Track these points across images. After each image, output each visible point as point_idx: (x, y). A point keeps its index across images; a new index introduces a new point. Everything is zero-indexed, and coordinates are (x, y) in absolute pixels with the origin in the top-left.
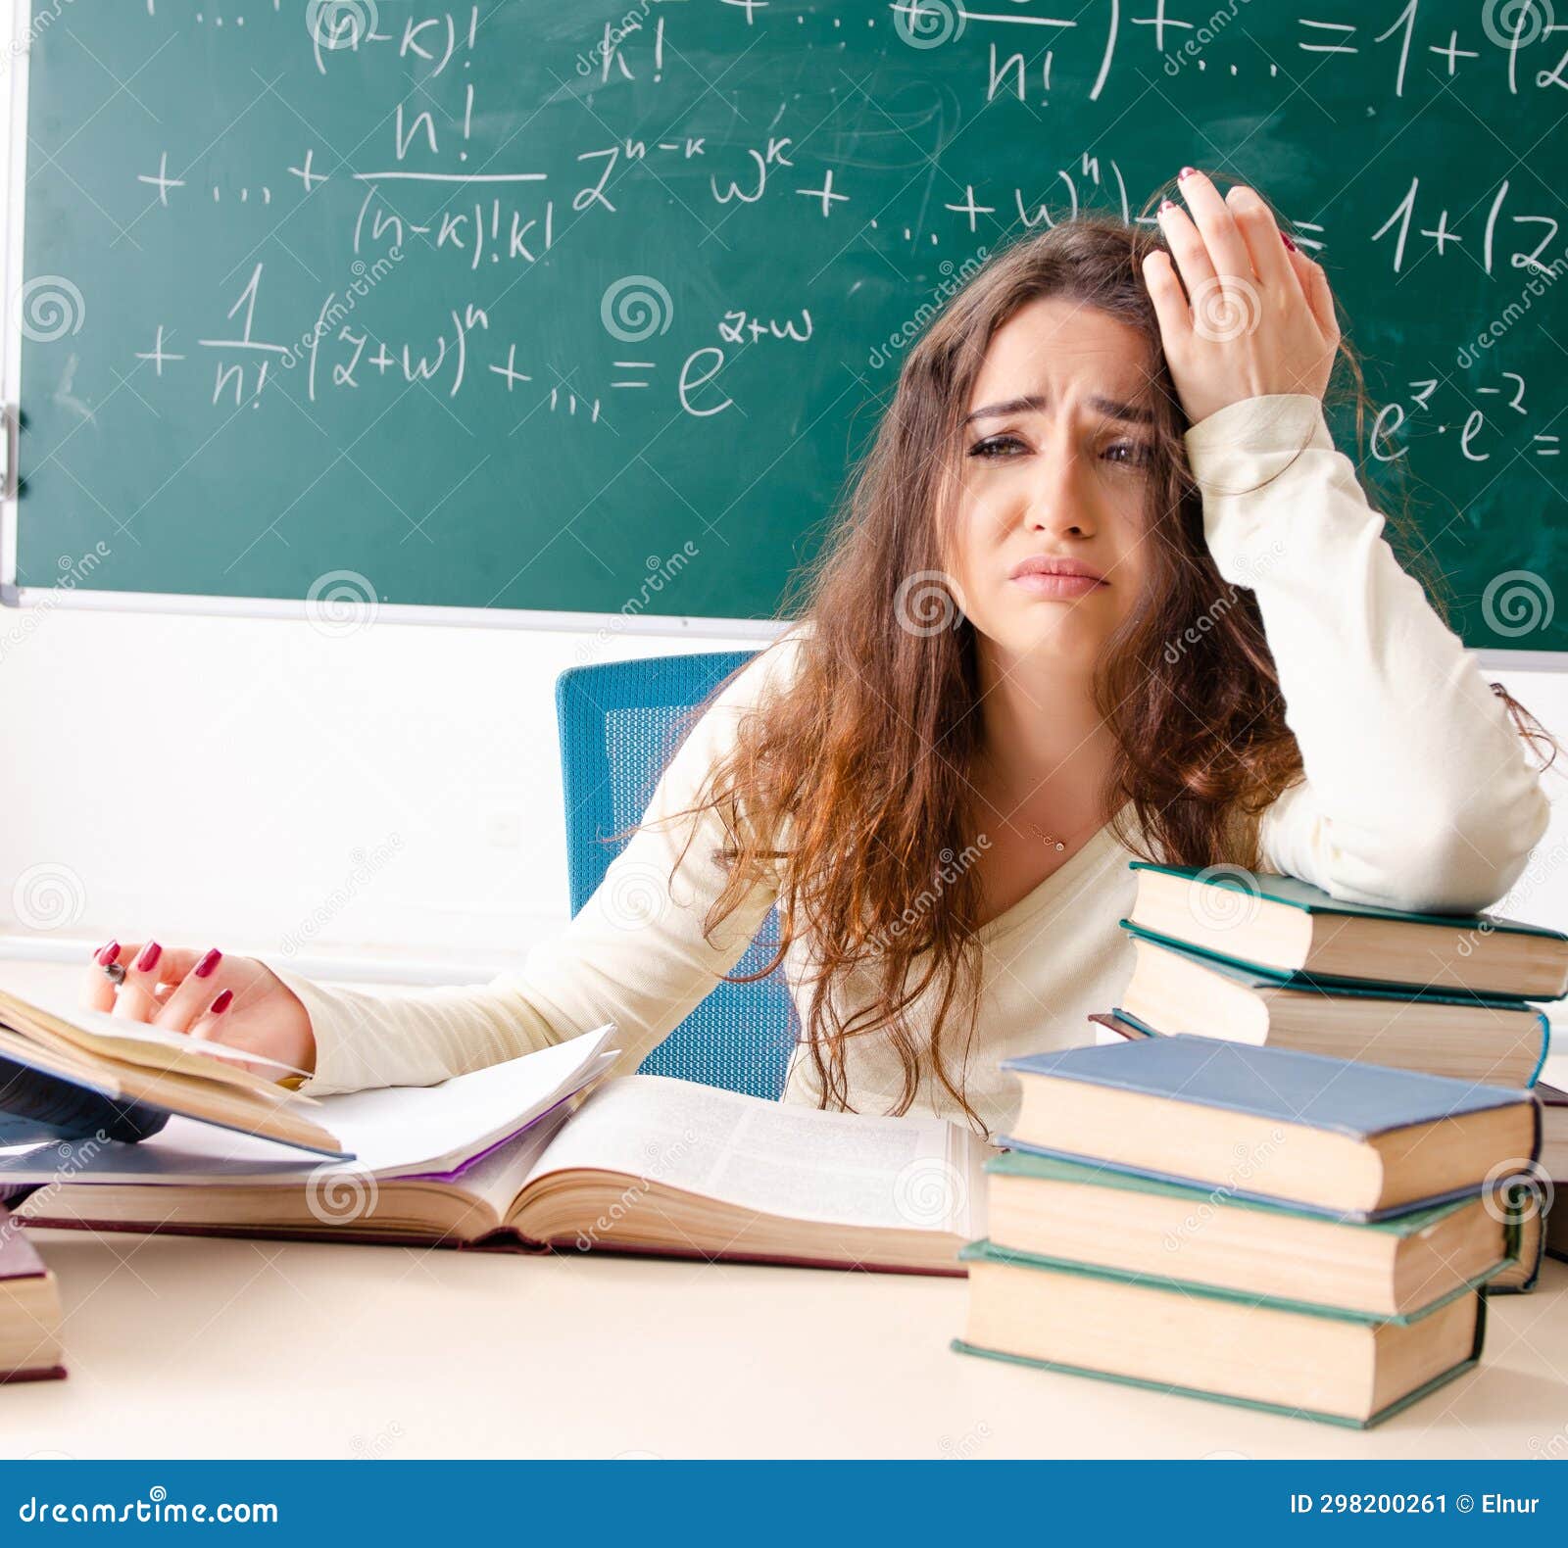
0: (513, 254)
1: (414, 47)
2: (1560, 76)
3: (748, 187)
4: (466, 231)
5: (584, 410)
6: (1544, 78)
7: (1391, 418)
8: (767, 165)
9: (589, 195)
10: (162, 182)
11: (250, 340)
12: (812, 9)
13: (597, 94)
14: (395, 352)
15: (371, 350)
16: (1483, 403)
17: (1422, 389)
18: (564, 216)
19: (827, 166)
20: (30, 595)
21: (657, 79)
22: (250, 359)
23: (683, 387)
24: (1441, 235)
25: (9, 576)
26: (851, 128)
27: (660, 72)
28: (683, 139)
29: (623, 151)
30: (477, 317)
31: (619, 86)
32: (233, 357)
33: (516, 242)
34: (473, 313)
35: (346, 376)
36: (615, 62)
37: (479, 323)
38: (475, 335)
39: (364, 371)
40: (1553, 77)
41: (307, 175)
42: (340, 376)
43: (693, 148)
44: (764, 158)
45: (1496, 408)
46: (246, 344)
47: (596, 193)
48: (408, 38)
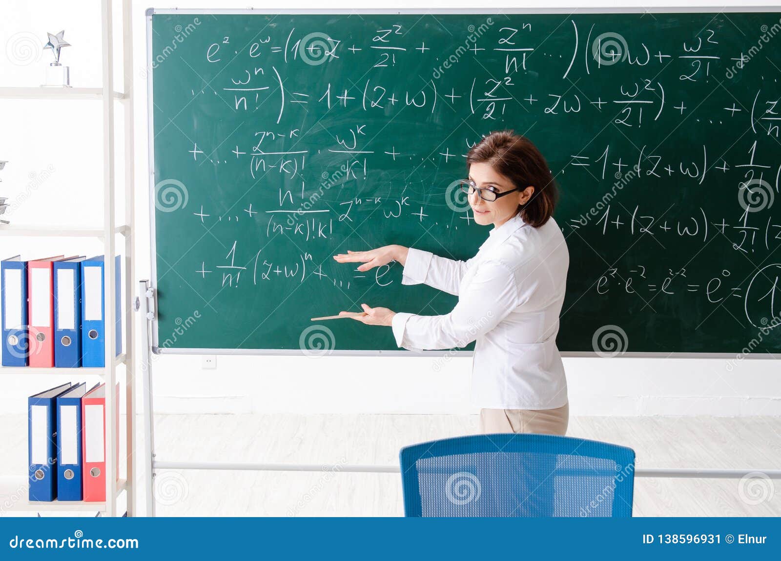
0: (320, 236)
1: (284, 169)
2: (653, 172)
3: (396, 213)
4: (304, 229)
5: (345, 284)
6: (649, 172)
7: (604, 280)
8: (401, 205)
9: (344, 216)
10: (202, 215)
11: (233, 266)
12: (414, 155)
13: (345, 184)
14: (282, 269)
15: (274, 268)
16: (632, 275)
17: (613, 271)
18: (336, 223)
19: (420, 205)
20: (163, 350)
21: (365, 178)
22: (234, 272)
23: (376, 277)
24: (617, 223)
25: (157, 344)
26: (428, 193)
27: (365, 176)
28: (373, 198)
29: (354, 202)
30: (308, 256)
31: (352, 181)
32: (228, 271)
33: (320, 232)
34: (307, 255)
35: (266, 276)
36: (350, 173)
37: (309, 259)
38: (308, 262)
39: (272, 275)
40: (652, 172)
41: (250, 212)
42: (264, 276)
43: (377, 200)
44: (401, 204)
45: (636, 277)
46: (232, 267)
47: (346, 216)
48: (281, 167)
